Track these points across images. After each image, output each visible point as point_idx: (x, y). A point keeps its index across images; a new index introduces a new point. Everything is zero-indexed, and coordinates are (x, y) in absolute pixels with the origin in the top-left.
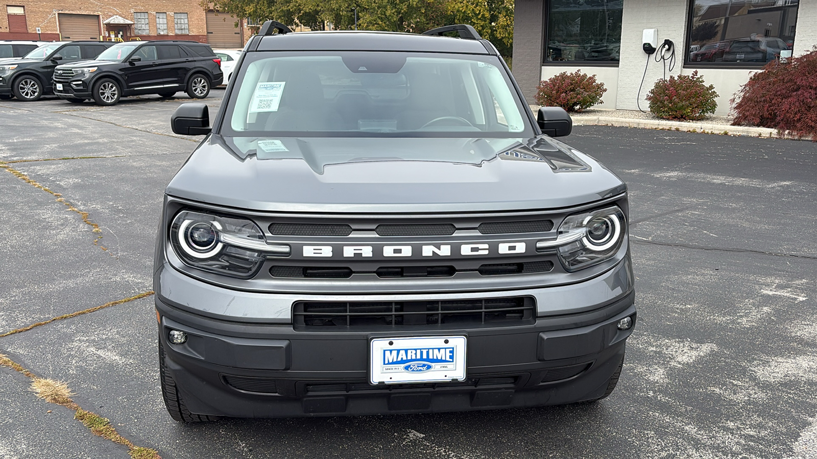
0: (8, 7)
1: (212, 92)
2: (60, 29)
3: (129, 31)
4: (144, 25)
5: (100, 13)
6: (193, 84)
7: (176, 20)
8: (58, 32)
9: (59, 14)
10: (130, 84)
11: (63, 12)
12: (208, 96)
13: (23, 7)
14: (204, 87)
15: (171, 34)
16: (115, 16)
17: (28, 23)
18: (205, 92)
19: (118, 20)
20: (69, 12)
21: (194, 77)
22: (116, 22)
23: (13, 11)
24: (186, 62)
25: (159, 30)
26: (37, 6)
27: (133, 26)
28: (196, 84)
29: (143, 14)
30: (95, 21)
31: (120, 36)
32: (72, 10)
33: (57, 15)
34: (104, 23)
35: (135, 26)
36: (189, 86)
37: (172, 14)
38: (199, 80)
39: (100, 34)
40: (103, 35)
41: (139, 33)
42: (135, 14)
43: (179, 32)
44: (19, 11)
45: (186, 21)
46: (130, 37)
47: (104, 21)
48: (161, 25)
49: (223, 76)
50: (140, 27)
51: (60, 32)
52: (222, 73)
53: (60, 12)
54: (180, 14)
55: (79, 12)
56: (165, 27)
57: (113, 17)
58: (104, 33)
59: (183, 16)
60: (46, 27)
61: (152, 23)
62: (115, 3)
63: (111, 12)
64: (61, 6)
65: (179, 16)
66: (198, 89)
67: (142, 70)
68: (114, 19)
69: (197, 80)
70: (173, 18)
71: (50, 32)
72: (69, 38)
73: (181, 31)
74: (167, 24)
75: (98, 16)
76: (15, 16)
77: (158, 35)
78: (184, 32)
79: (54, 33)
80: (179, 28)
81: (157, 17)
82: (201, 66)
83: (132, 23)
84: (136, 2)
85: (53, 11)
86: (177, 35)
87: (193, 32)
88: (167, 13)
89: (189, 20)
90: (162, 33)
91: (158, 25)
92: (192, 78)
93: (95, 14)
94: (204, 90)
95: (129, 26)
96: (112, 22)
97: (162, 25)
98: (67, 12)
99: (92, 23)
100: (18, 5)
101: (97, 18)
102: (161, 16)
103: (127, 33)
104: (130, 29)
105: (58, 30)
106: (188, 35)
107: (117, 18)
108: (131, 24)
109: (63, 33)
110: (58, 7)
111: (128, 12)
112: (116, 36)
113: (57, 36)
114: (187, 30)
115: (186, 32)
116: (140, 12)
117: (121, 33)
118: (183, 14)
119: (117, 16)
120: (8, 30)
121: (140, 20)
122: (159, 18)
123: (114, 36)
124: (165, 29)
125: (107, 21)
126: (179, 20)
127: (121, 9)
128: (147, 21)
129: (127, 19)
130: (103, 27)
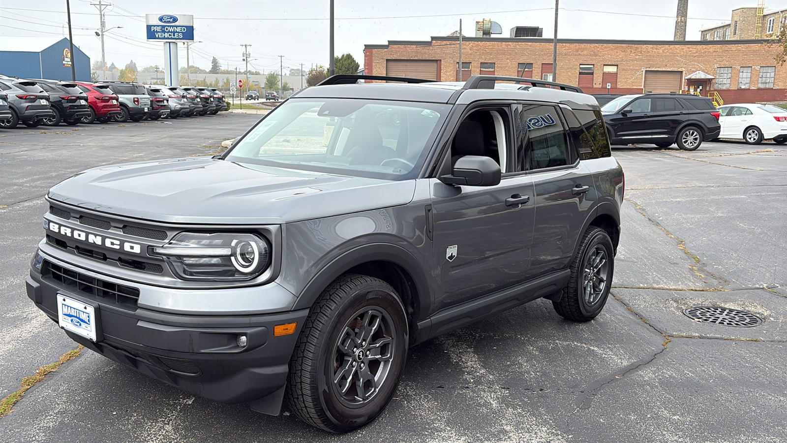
0: (605, 66)
1: (704, 145)
2: (644, 84)
3: (709, 85)
4: (725, 80)
5: (684, 69)
6: (684, 136)
7: (761, 74)
8: (642, 87)
9: (646, 71)
10: (618, 134)
11: (650, 69)
12: (698, 149)
13: (617, 65)
14: (696, 139)
15: (753, 88)
16: (698, 72)
17: (619, 80)
18: (696, 144)
19: (701, 75)
20: (656, 70)
21: (686, 129)
22: (698, 77)
23: (608, 69)
24: (679, 114)
25: (740, 84)
26: (629, 64)
27: (713, 81)
28: (687, 136)
29: (727, 68)
30: (678, 76)
31: (699, 90)
32: (658, 68)
33: (644, 72)
34: (686, 78)
35: (717, 81)
36: (679, 138)
37: (758, 68)
38: (691, 133)
39: (680, 88)
40: (683, 89)
41: (719, 88)
42: (719, 69)
43: (761, 86)
44: (613, 69)
45: (773, 75)
46: (709, 91)
47: (685, 77)
48: (743, 79)
49: (720, 129)
50: (721, 82)
51: (644, 87)
52: (720, 127)
53: (648, 69)
54: (766, 68)
55: (664, 69)
56: (748, 80)
57: (696, 73)
58: (684, 88)
59: (770, 70)
60: (633, 83)
61: (735, 77)
62: (700, 59)
63: (695, 68)
64: (649, 64)
65: (765, 70)
66: (689, 141)
67: (633, 120)
68: (696, 74)
69: (689, 132)
70: (759, 72)
71: (635, 87)
72: (651, 92)
73: (765, 84)
74: (751, 78)
75: (681, 72)
76: (609, 74)
77: (738, 89)
78: (767, 86)
79: (639, 88)
80: (763, 81)
81: (741, 71)
82: (697, 119)
83: (713, 77)
84: (722, 58)
85: (641, 69)
86: (759, 89)
87: (778, 86)
88: (753, 67)
89: (776, 73)
90: (743, 87)
91: (740, 79)
92: (684, 130)
93: (679, 70)
94: (695, 143)
95: (710, 80)
96: (693, 77)
97: (745, 79)
98: (653, 69)
99: (674, 78)
100: (613, 64)
101: (680, 73)
102: (745, 70)
103: (706, 87)
104: (711, 83)
105: (643, 86)
106: (772, 89)
107: (699, 73)
108: (712, 79)
109: (646, 88)
110: (647, 64)
111: (711, 67)
112: (695, 90)
113: (641, 91)
114: (772, 84)
115: (771, 86)
116: (724, 67)
117: (701, 87)
118: (770, 68)
119: (700, 72)
120: (601, 85)
121: (722, 75)
122: (743, 72)
123: (693, 90)
124: (746, 83)
125: (688, 77)
126: (764, 74)
127: (705, 65)
128: (729, 75)
129: (709, 74)
130: (685, 82)
